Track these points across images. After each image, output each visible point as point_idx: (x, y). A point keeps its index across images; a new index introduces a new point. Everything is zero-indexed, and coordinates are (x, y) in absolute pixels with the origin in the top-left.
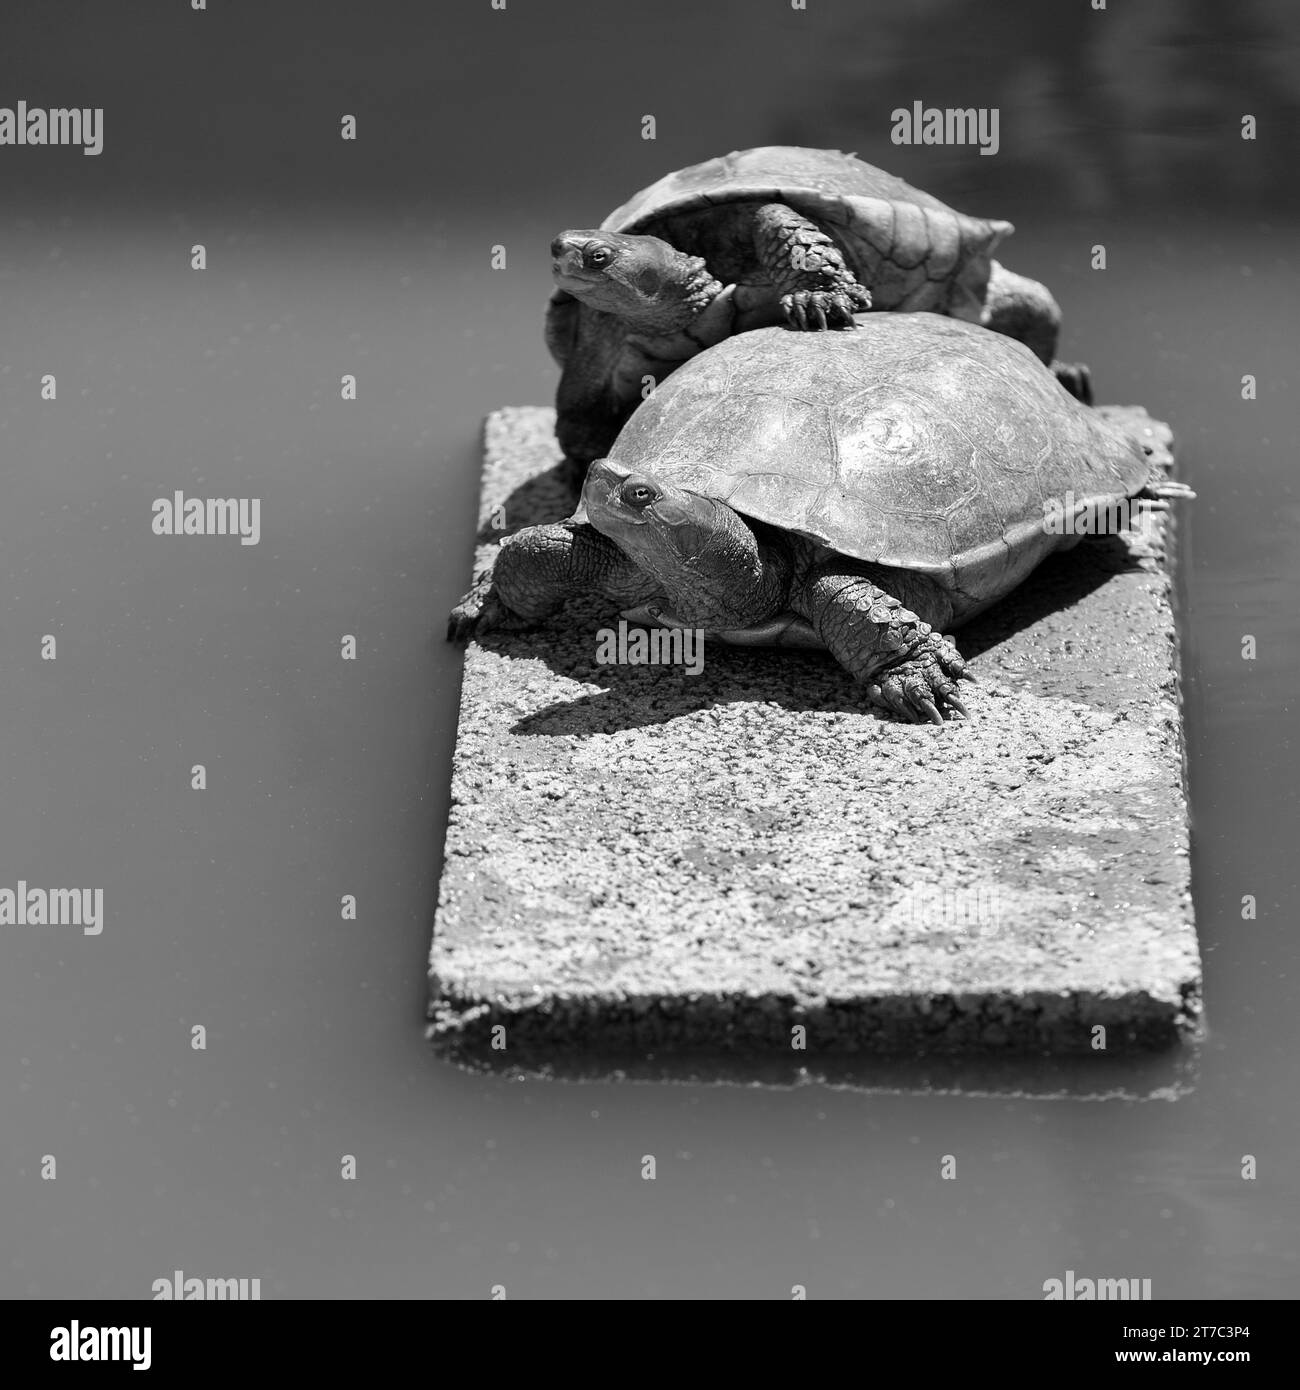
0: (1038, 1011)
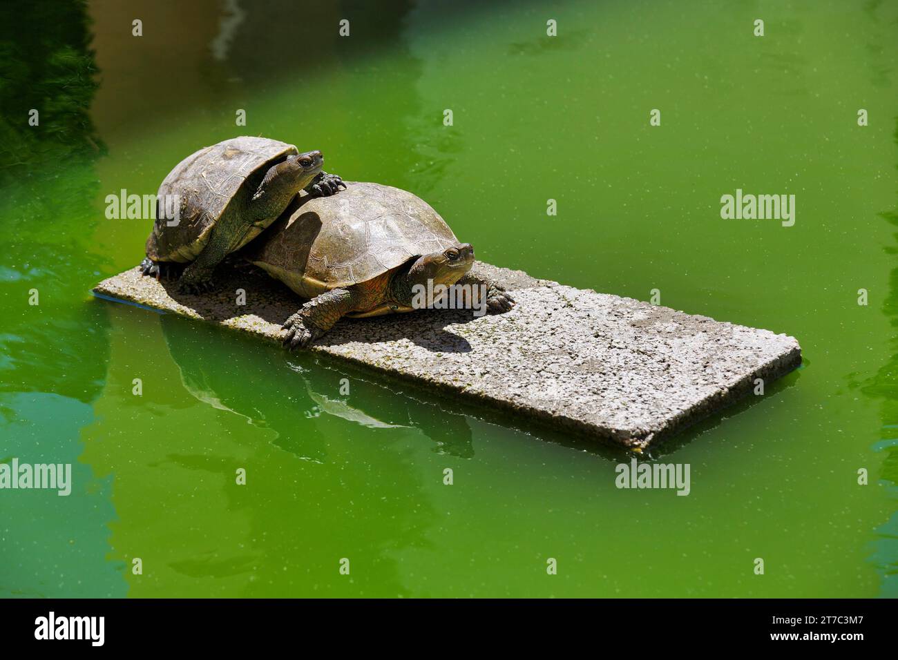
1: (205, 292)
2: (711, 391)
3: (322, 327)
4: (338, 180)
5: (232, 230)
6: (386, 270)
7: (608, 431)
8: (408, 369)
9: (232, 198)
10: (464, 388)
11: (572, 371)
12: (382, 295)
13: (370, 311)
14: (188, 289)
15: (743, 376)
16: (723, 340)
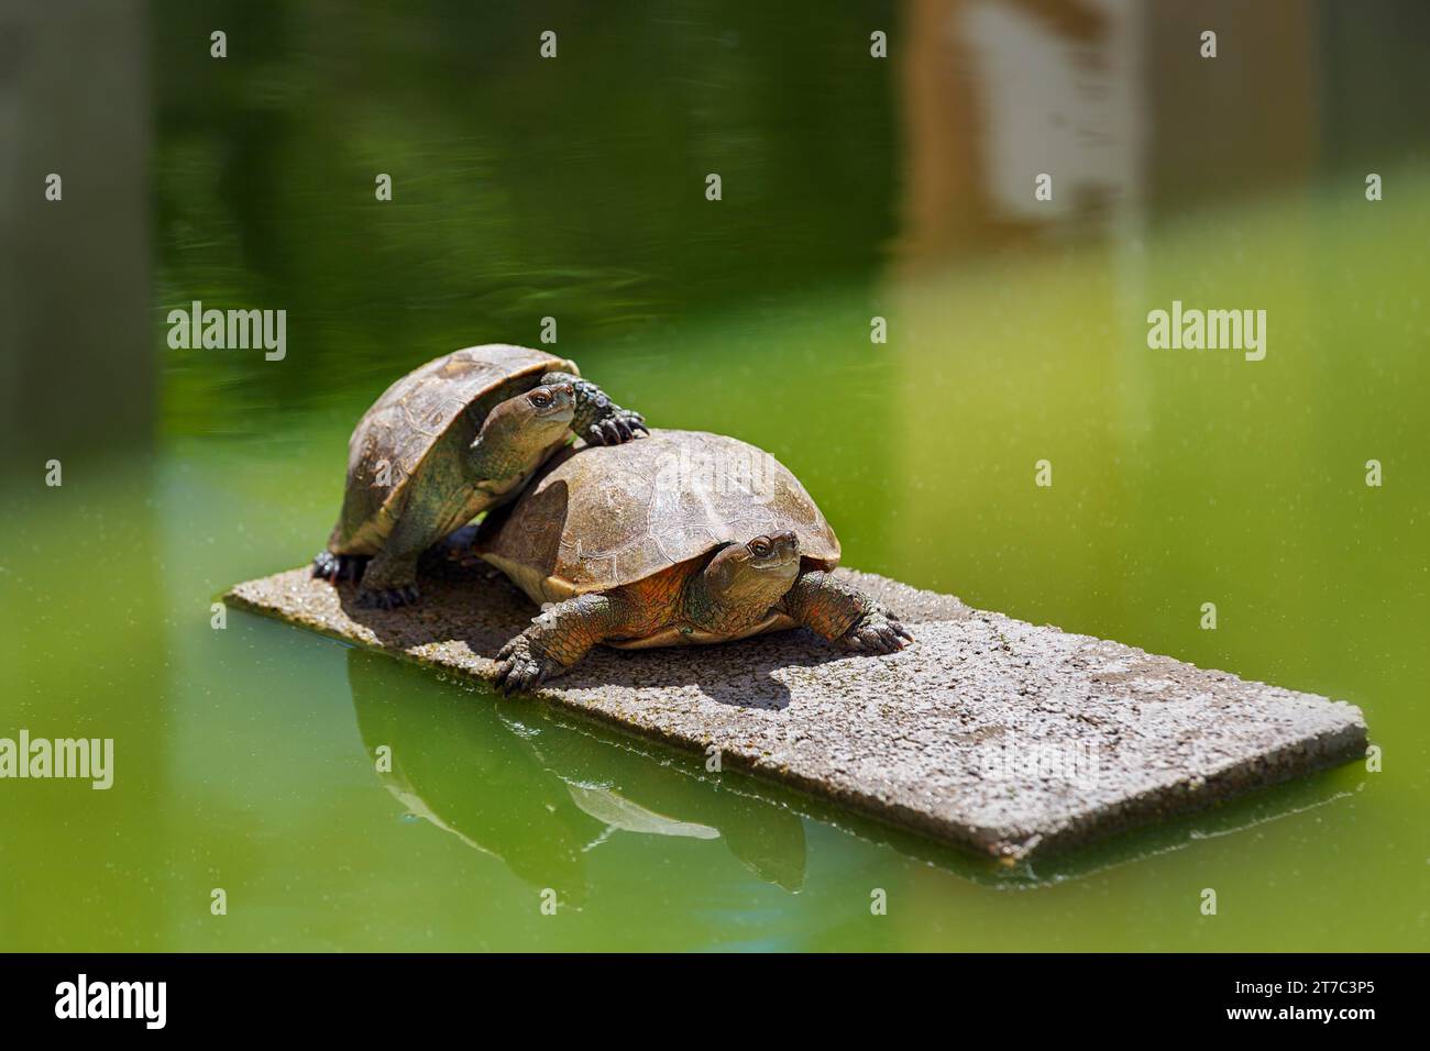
0: (1305, 753)
1: (402, 604)
2: (1170, 778)
3: (559, 658)
4: (635, 420)
5: (443, 495)
6: (671, 564)
7: (965, 828)
8: (678, 728)
9: (439, 437)
10: (758, 758)
11: (951, 741)
12: (668, 610)
13: (648, 637)
14: (373, 599)
15: (1239, 760)
16: (1235, 708)
